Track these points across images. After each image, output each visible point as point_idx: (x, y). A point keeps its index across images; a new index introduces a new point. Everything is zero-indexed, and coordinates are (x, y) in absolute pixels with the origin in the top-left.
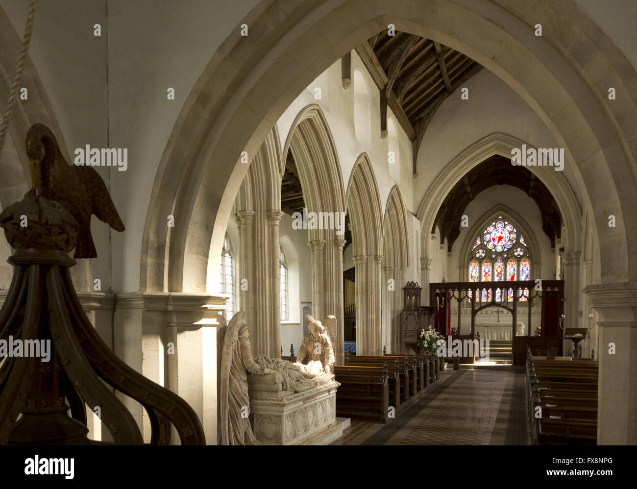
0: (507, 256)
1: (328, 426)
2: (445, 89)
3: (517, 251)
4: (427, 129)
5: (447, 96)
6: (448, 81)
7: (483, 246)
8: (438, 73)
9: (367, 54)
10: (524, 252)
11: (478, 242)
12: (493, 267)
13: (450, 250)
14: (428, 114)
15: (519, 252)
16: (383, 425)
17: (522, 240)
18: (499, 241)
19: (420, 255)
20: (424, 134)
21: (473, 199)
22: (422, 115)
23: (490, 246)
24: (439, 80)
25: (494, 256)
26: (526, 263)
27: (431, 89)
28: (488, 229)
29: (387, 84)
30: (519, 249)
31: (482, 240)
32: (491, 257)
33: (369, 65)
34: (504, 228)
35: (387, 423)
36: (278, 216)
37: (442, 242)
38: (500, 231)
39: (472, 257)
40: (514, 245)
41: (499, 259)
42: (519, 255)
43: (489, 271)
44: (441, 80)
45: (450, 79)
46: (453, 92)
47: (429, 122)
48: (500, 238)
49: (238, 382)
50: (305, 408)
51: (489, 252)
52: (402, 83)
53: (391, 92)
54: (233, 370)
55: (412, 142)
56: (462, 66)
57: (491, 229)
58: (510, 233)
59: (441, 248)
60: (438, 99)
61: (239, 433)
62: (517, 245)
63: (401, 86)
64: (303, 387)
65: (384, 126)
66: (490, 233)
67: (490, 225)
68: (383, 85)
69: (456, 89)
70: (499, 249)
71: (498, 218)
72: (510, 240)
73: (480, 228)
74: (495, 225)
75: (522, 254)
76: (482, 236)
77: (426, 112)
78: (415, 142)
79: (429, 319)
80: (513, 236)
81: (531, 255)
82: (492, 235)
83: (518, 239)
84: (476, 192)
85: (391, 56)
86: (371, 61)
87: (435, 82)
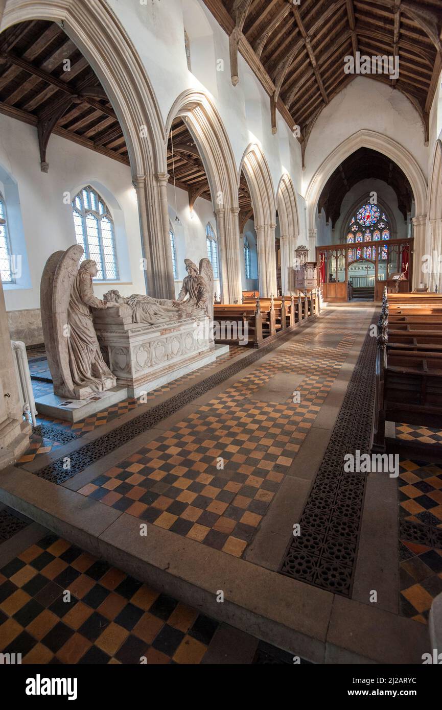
0: (374, 228)
1: (199, 353)
2: (323, 101)
3: (380, 225)
4: (312, 133)
5: (325, 107)
6: (325, 94)
7: (357, 223)
8: (313, 78)
9: (254, 62)
10: (385, 225)
11: (353, 220)
12: (363, 237)
13: (333, 227)
14: (312, 121)
15: (382, 225)
16: (257, 350)
17: (383, 217)
18: (367, 219)
19: (308, 228)
20: (309, 137)
21: (349, 190)
22: (307, 123)
23: (361, 222)
24: (317, 92)
25: (364, 230)
26: (387, 233)
27: (312, 100)
28: (360, 210)
29: (275, 91)
30: (381, 223)
31: (356, 219)
32: (362, 229)
33: (258, 73)
34: (371, 209)
35: (260, 348)
36: (164, 177)
37: (327, 221)
38: (368, 211)
39: (349, 231)
40: (378, 220)
41: (368, 231)
42: (381, 227)
43: (360, 240)
44: (319, 92)
45: (326, 91)
46: (329, 102)
47: (313, 127)
48: (369, 217)
49: (76, 316)
50: (166, 339)
51: (360, 227)
52: (288, 94)
53: (278, 98)
54: (72, 304)
55: (301, 143)
56: (335, 80)
57: (361, 210)
58: (375, 212)
59: (327, 225)
60: (318, 109)
61: (82, 366)
62: (380, 220)
63: (288, 96)
64: (162, 320)
65: (274, 125)
66: (361, 214)
67: (361, 207)
68: (272, 92)
69: (331, 100)
70: (368, 224)
71: (366, 203)
72: (375, 217)
73: (354, 210)
74: (364, 208)
75: (383, 226)
76: (355, 216)
77: (310, 120)
78: (303, 143)
79: (313, 271)
80: (377, 214)
81: (390, 226)
82: (363, 215)
83: (381, 216)
84: (351, 185)
85: (277, 69)
86: (259, 70)
87: (315, 94)
